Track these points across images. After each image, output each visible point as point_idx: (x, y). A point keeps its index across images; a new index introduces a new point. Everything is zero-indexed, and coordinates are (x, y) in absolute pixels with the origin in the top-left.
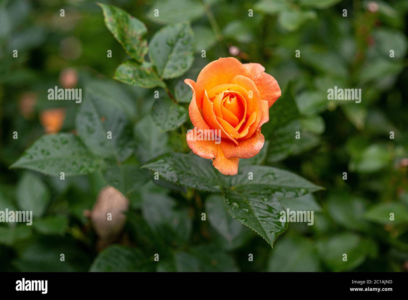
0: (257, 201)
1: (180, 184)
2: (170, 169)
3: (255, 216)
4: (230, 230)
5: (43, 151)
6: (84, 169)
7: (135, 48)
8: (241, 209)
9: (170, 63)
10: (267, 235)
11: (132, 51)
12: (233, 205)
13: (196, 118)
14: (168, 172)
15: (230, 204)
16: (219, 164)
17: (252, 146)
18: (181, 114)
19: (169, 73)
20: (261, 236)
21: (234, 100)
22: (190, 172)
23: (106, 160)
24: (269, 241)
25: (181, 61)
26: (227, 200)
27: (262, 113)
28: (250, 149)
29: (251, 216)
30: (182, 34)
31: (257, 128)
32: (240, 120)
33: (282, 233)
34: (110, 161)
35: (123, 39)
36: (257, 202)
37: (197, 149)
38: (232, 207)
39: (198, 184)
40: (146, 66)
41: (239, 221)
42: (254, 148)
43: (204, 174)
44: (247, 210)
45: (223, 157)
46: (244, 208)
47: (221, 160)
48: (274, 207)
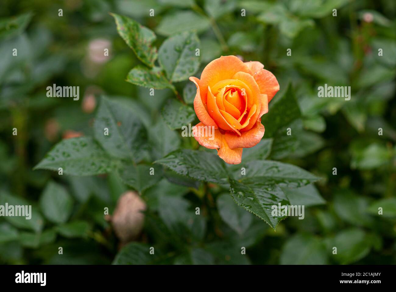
0: (262, 190)
1: (189, 177)
2: (181, 163)
3: (259, 204)
4: (241, 224)
5: (64, 153)
6: (102, 169)
7: (146, 54)
8: (247, 198)
9: (178, 67)
10: (271, 220)
11: (143, 57)
12: (238, 194)
13: (200, 112)
14: (178, 166)
15: (236, 193)
16: (223, 154)
17: (254, 136)
18: (190, 113)
19: (177, 77)
20: (265, 221)
21: (236, 93)
22: (199, 166)
23: (123, 161)
24: (272, 225)
25: (188, 66)
26: (233, 189)
27: (262, 105)
28: (252, 139)
29: (255, 204)
30: (188, 41)
31: (257, 119)
32: (242, 113)
33: (285, 218)
34: (126, 161)
35: (135, 45)
36: (261, 192)
37: (203, 141)
38: (237, 196)
39: (206, 177)
40: (156, 70)
41: (244, 208)
42: (255, 138)
43: (212, 168)
44: (252, 199)
45: (227, 148)
46: (249, 197)
47: (226, 150)
48: (277, 196)
